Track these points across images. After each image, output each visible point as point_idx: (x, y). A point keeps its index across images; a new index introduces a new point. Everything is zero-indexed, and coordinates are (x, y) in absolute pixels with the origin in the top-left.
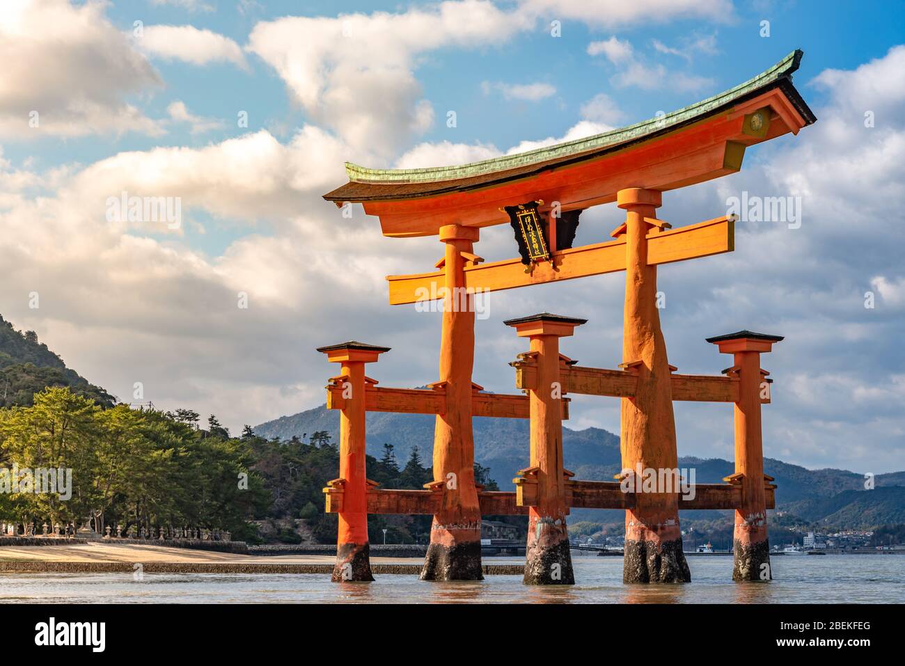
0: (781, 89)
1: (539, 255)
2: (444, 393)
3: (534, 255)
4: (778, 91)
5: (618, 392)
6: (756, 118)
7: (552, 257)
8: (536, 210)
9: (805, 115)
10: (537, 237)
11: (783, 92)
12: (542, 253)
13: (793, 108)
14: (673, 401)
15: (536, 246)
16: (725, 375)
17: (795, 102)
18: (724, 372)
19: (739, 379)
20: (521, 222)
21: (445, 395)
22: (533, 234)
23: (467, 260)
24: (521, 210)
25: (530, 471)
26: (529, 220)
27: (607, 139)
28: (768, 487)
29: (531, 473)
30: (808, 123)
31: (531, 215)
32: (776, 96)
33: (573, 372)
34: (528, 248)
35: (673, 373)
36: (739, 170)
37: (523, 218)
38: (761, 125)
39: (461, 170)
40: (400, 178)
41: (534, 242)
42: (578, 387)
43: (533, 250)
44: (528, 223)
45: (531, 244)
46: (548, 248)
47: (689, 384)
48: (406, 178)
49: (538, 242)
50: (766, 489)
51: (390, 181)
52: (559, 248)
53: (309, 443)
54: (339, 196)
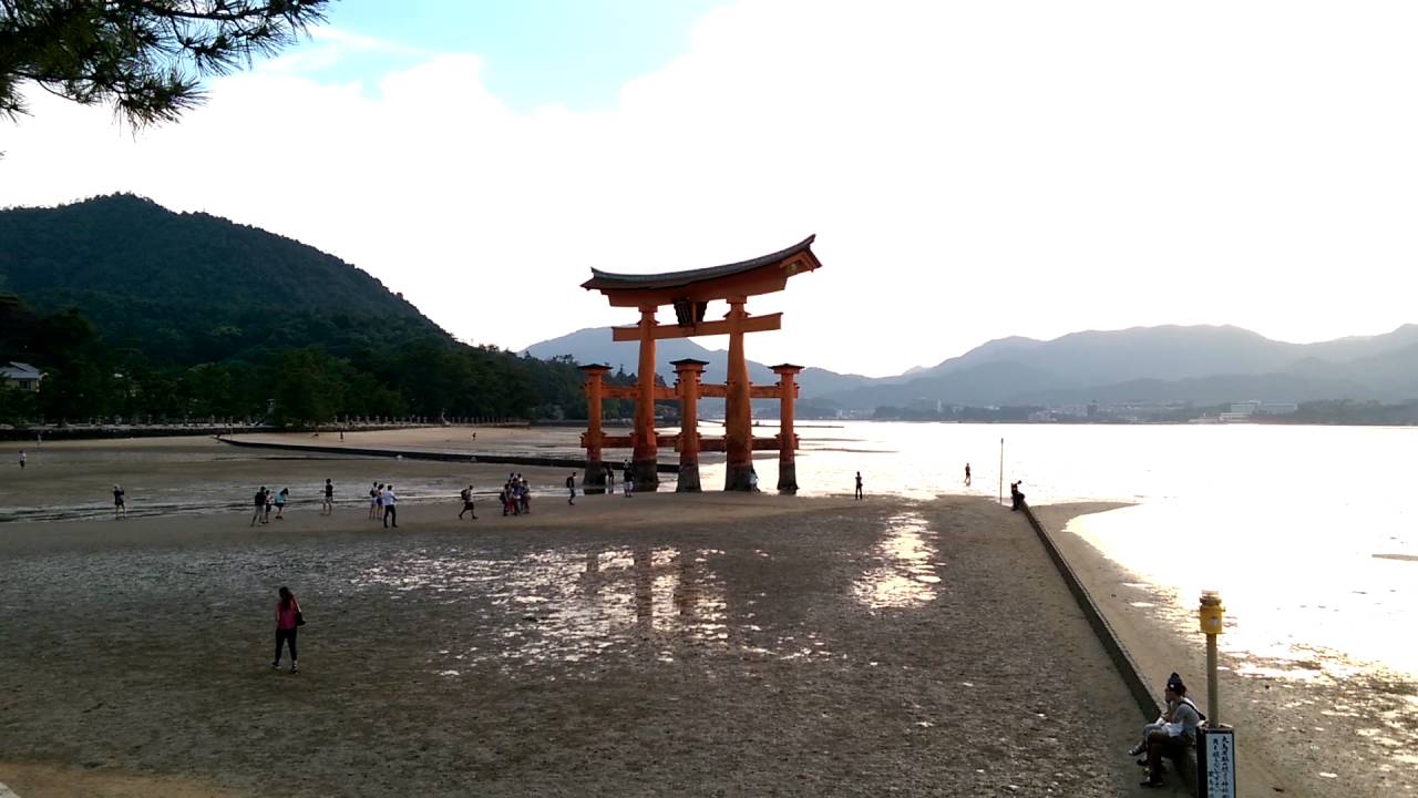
1: (687, 323)
3: (685, 323)
4: (804, 253)
6: (793, 265)
7: (694, 325)
9: (816, 264)
11: (806, 253)
12: (689, 323)
13: (810, 260)
15: (686, 319)
17: (811, 258)
18: (775, 384)
19: (783, 387)
20: (679, 306)
21: (640, 390)
22: (685, 313)
23: (652, 323)
24: (679, 301)
27: (721, 269)
28: (796, 439)
30: (817, 267)
32: (802, 255)
34: (682, 319)
36: (783, 290)
37: (680, 304)
38: (795, 268)
40: (619, 278)
43: (685, 321)
45: (684, 318)
47: (759, 390)
48: (622, 278)
52: (696, 321)
53: (562, 361)
54: (588, 286)
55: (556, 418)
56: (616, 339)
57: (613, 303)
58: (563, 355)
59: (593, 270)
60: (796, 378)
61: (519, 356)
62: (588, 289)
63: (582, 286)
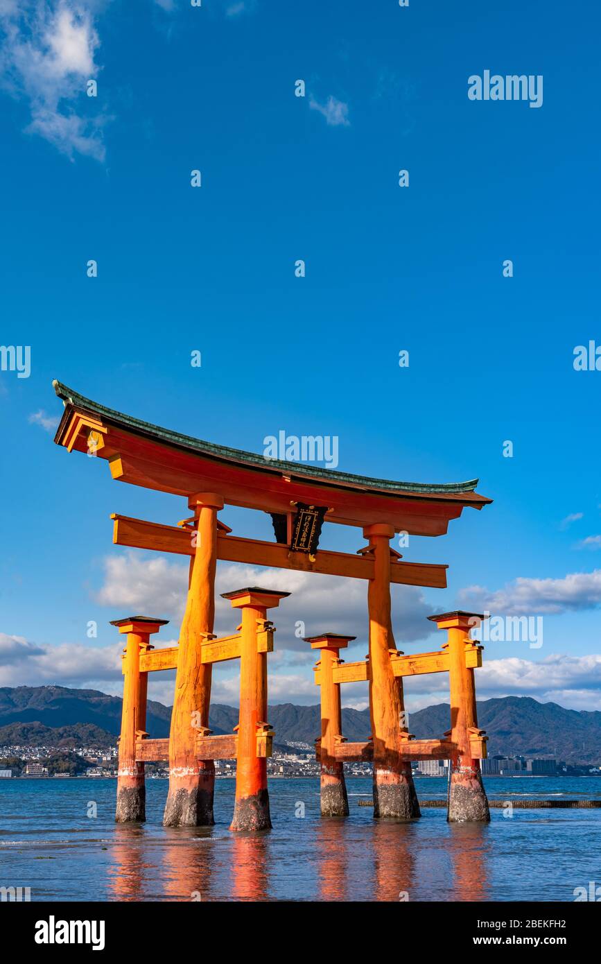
12: (306, 547)
22: (306, 530)
34: (296, 539)
41: (304, 536)
43: (300, 542)
45: (300, 537)
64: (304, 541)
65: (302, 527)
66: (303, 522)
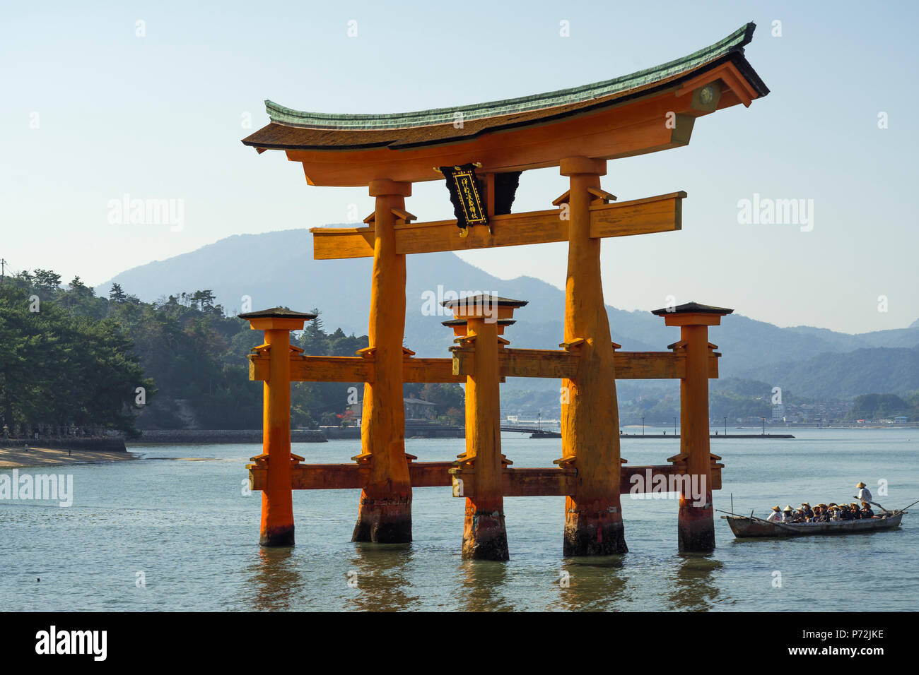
0: (732, 62)
1: (476, 219)
2: (373, 360)
3: (471, 218)
4: (729, 65)
5: (559, 374)
6: (706, 91)
7: (489, 222)
8: (473, 172)
9: (758, 88)
10: (474, 200)
11: (735, 64)
12: (480, 217)
13: (745, 81)
14: (616, 380)
15: (473, 209)
16: (671, 350)
17: (747, 75)
18: (669, 347)
19: (685, 355)
20: (457, 183)
21: (375, 362)
22: (470, 197)
23: (399, 218)
24: (457, 172)
25: (467, 461)
26: (466, 182)
27: (550, 101)
28: (715, 467)
29: (468, 463)
30: (760, 95)
31: (468, 177)
32: (727, 69)
33: (512, 355)
34: (465, 210)
35: (616, 350)
36: (688, 144)
37: (460, 179)
38: (711, 98)
39: (393, 120)
40: (326, 123)
41: (471, 205)
42: (517, 370)
43: (470, 214)
44: (465, 185)
45: (468, 207)
46: (485, 212)
47: (634, 362)
48: (332, 123)
49: (475, 205)
50: (712, 469)
51: (314, 126)
52: (497, 213)
53: (189, 304)
54: (260, 141)
55: (179, 425)
56: (320, 253)
57: (315, 178)
58: (192, 290)
59: (271, 107)
60: (714, 334)
61: (98, 295)
62: (261, 148)
63: (247, 142)
64: (474, 211)
65: (464, 195)
66: (462, 189)
